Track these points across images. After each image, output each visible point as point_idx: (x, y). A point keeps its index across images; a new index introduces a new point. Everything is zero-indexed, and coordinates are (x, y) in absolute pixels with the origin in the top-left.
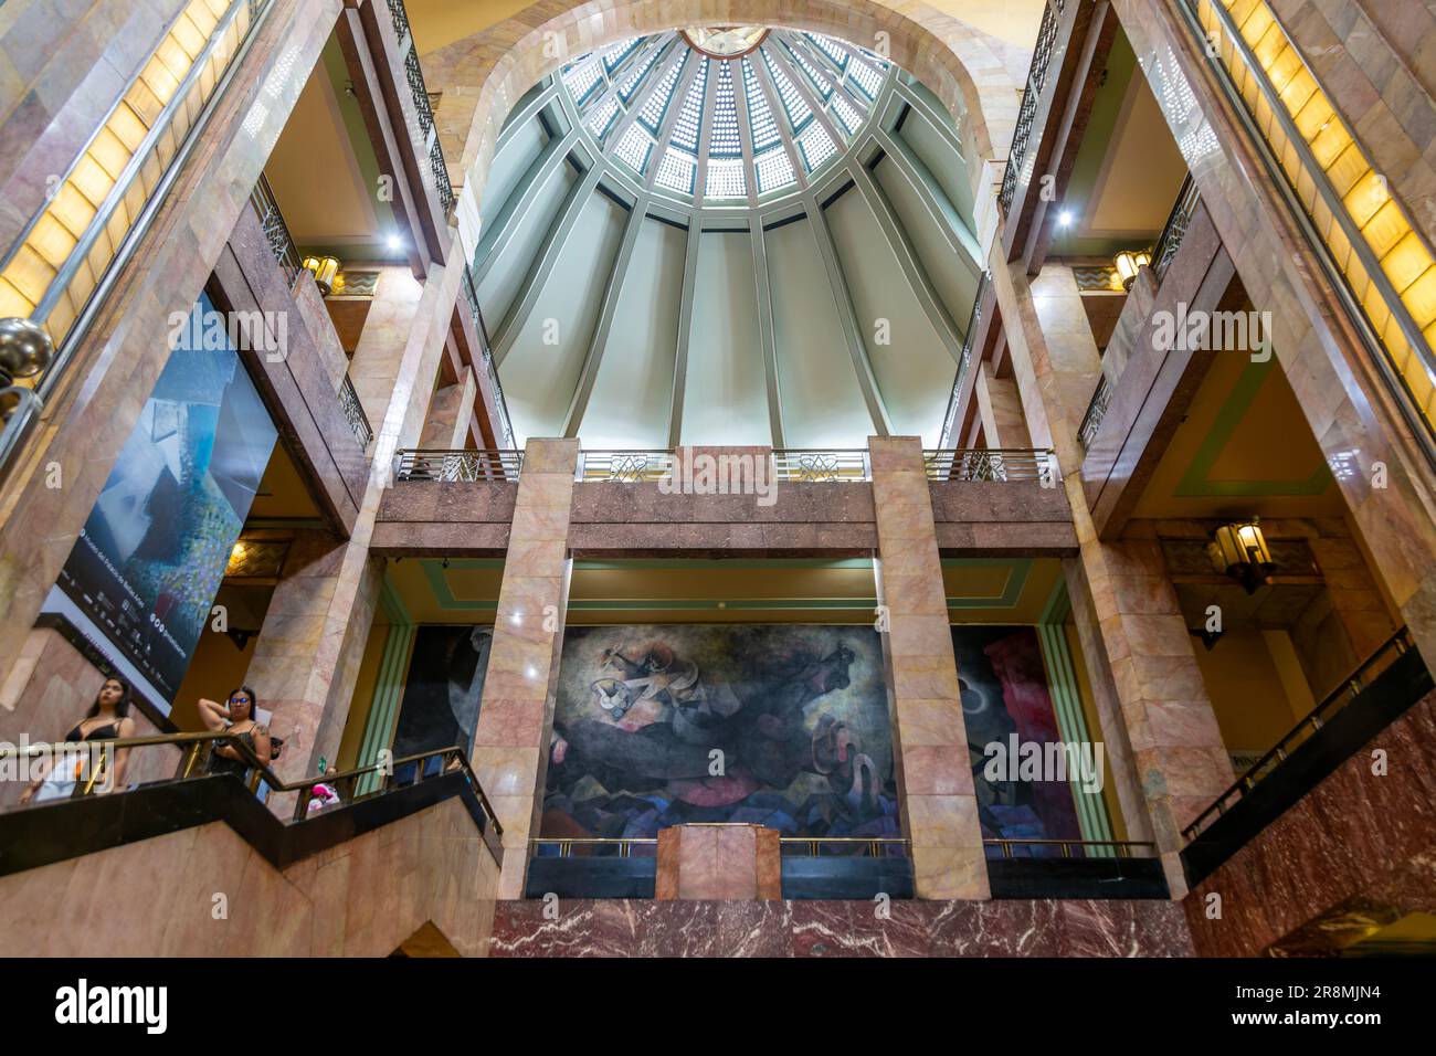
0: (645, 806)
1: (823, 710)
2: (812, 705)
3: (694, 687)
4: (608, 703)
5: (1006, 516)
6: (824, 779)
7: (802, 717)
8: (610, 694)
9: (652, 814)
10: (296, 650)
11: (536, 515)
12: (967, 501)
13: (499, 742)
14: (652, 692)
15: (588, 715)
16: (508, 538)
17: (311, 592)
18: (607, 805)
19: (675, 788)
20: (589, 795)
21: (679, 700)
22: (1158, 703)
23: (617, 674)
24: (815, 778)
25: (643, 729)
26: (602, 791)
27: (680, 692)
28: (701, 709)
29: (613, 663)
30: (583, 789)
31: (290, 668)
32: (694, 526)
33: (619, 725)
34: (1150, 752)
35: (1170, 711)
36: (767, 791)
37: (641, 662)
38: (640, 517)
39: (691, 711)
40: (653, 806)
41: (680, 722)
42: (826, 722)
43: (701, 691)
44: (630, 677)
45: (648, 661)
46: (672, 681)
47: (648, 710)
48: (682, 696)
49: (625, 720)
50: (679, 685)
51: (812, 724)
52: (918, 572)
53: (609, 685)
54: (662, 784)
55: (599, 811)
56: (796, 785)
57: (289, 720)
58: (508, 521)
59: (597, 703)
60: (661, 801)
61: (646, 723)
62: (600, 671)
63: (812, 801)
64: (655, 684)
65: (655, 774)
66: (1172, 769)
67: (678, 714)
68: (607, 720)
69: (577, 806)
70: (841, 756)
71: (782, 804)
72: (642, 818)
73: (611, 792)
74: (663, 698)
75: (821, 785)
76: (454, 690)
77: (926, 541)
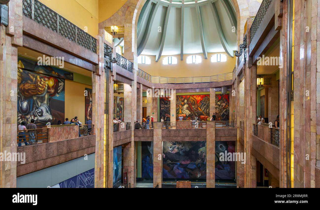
0: (176, 164)
1: (201, 150)
2: (199, 149)
3: (182, 147)
4: (170, 149)
5: (227, 135)
6: (201, 160)
7: (198, 151)
8: (171, 148)
9: (177, 165)
10: (129, 159)
11: (157, 137)
12: (221, 132)
13: (156, 172)
14: (176, 147)
15: (168, 151)
16: (153, 139)
17: (128, 150)
18: (172, 164)
19: (180, 162)
20: (169, 163)
21: (180, 149)
22: (241, 167)
23: (171, 145)
24: (199, 160)
25: (175, 153)
26: (170, 162)
27: (180, 147)
28: (183, 150)
29: (171, 143)
30: (168, 162)
31: (129, 161)
32: (180, 137)
33: (172, 152)
34: (238, 174)
35: (242, 168)
36: (193, 162)
37: (175, 143)
38: (172, 136)
39: (182, 150)
40: (177, 164)
41: (181, 152)
42: (201, 152)
43: (183, 147)
44: (173, 145)
45: (176, 142)
46: (179, 146)
47: (176, 150)
48: (181, 148)
49: (173, 152)
50: (180, 146)
51: (199, 152)
52: (212, 147)
53: (170, 146)
54: (178, 161)
55: (170, 165)
56: (197, 161)
57: (130, 169)
58: (153, 136)
59: (169, 149)
60: (178, 163)
61: (176, 152)
62: (169, 144)
63: (199, 163)
64: (177, 146)
65: (178, 160)
66: (241, 176)
67: (180, 151)
68: (170, 152)
69: (167, 164)
70: (203, 157)
71: (195, 164)
72: (176, 166)
73: (172, 162)
74: (178, 148)
75: (200, 161)
76: (148, 147)
77: (213, 141)
